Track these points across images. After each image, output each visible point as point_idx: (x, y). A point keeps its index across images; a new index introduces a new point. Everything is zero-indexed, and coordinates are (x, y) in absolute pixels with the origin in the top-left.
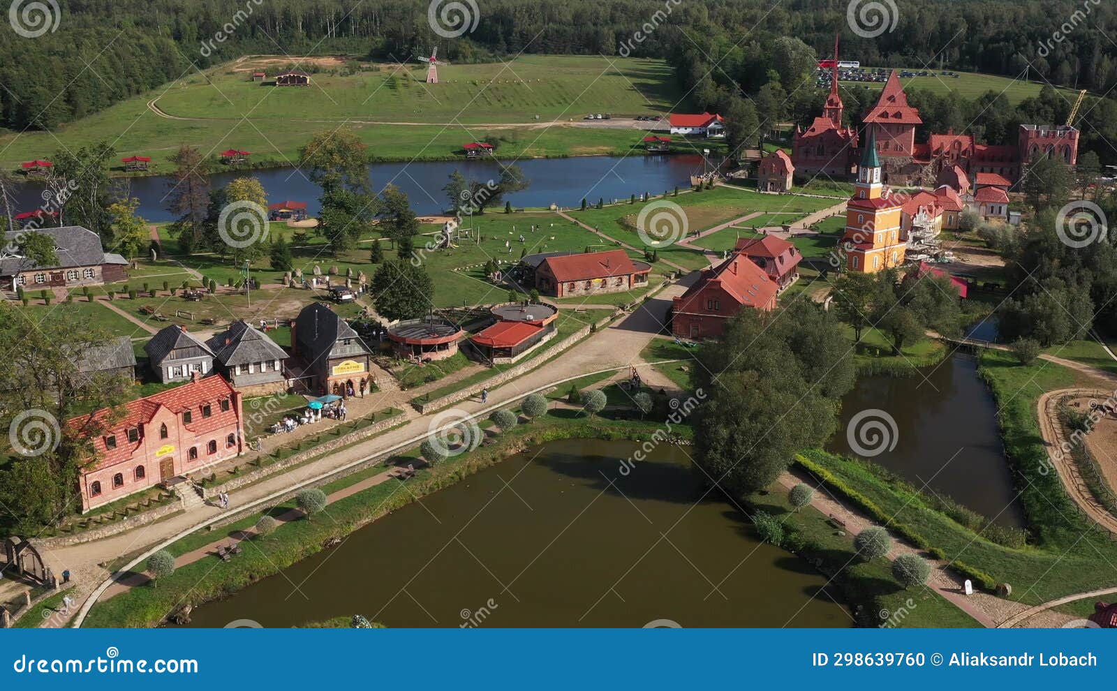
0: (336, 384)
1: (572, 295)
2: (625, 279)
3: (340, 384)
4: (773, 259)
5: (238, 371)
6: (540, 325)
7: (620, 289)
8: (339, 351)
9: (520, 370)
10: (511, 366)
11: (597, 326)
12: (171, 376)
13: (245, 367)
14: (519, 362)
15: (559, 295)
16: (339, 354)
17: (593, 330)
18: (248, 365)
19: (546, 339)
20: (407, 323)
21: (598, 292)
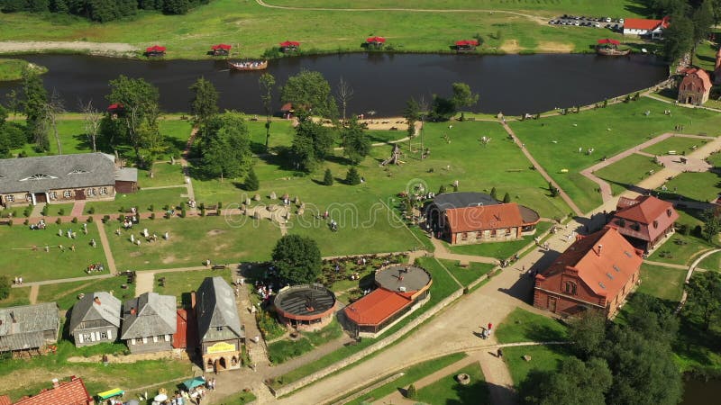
0: (210, 361)
1: (464, 243)
2: (513, 231)
3: (214, 361)
4: (646, 225)
5: (134, 342)
6: (409, 299)
7: (508, 238)
8: (212, 336)
9: (380, 345)
10: (373, 342)
11: (470, 287)
12: (82, 341)
13: (139, 339)
14: (381, 338)
15: (453, 243)
16: (212, 338)
17: (466, 292)
18: (142, 338)
19: (414, 308)
20: (297, 288)
21: (487, 240)
